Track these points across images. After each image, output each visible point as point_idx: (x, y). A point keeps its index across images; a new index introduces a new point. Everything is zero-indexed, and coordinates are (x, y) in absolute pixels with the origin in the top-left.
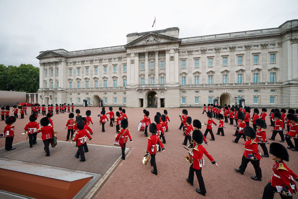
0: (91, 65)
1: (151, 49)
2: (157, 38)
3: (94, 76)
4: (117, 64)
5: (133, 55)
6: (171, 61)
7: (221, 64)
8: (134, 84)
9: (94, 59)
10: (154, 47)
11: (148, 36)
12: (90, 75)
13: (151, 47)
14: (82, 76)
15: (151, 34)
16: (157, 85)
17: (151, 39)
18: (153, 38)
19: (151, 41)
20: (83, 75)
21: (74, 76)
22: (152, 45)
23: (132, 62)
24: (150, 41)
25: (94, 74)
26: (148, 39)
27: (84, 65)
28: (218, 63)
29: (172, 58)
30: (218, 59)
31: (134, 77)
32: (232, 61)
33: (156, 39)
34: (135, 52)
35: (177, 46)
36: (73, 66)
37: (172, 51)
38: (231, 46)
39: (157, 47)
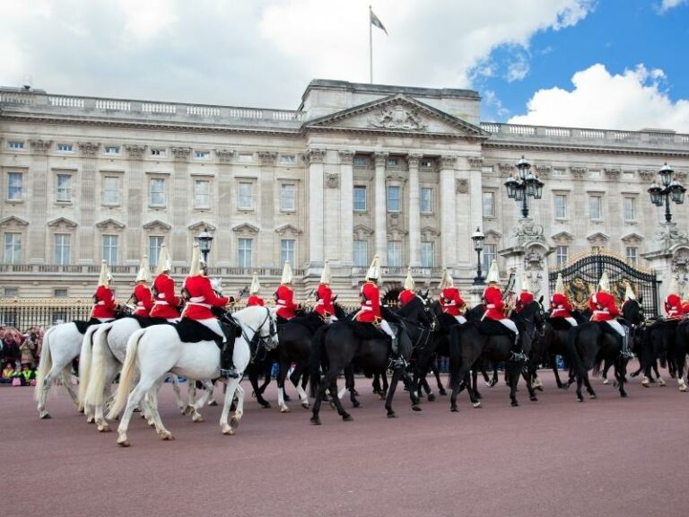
0: (131, 166)
1: (396, 145)
2: (416, 115)
3: (150, 217)
4: (256, 178)
5: (332, 158)
6: (460, 195)
7: (587, 214)
8: (338, 263)
9: (149, 143)
10: (408, 141)
11: (389, 102)
12: (125, 209)
13: (397, 142)
14: (83, 210)
15: (400, 99)
16: (423, 270)
17: (400, 114)
18: (405, 111)
19: (399, 122)
20: (87, 205)
21: (35, 206)
22: (403, 135)
23: (332, 182)
24: (395, 119)
25: (145, 209)
26: (387, 114)
27: (92, 163)
28: (579, 212)
29: (462, 186)
30: (580, 198)
31: (339, 237)
32: (613, 209)
33: (413, 117)
34: (343, 148)
35: (475, 150)
36: (30, 158)
37: (462, 164)
38: (609, 167)
39: (417, 143)
